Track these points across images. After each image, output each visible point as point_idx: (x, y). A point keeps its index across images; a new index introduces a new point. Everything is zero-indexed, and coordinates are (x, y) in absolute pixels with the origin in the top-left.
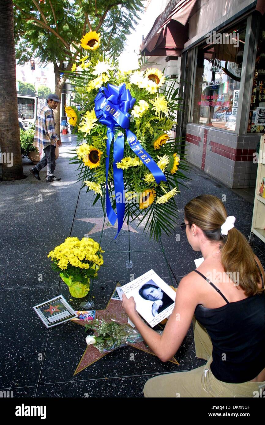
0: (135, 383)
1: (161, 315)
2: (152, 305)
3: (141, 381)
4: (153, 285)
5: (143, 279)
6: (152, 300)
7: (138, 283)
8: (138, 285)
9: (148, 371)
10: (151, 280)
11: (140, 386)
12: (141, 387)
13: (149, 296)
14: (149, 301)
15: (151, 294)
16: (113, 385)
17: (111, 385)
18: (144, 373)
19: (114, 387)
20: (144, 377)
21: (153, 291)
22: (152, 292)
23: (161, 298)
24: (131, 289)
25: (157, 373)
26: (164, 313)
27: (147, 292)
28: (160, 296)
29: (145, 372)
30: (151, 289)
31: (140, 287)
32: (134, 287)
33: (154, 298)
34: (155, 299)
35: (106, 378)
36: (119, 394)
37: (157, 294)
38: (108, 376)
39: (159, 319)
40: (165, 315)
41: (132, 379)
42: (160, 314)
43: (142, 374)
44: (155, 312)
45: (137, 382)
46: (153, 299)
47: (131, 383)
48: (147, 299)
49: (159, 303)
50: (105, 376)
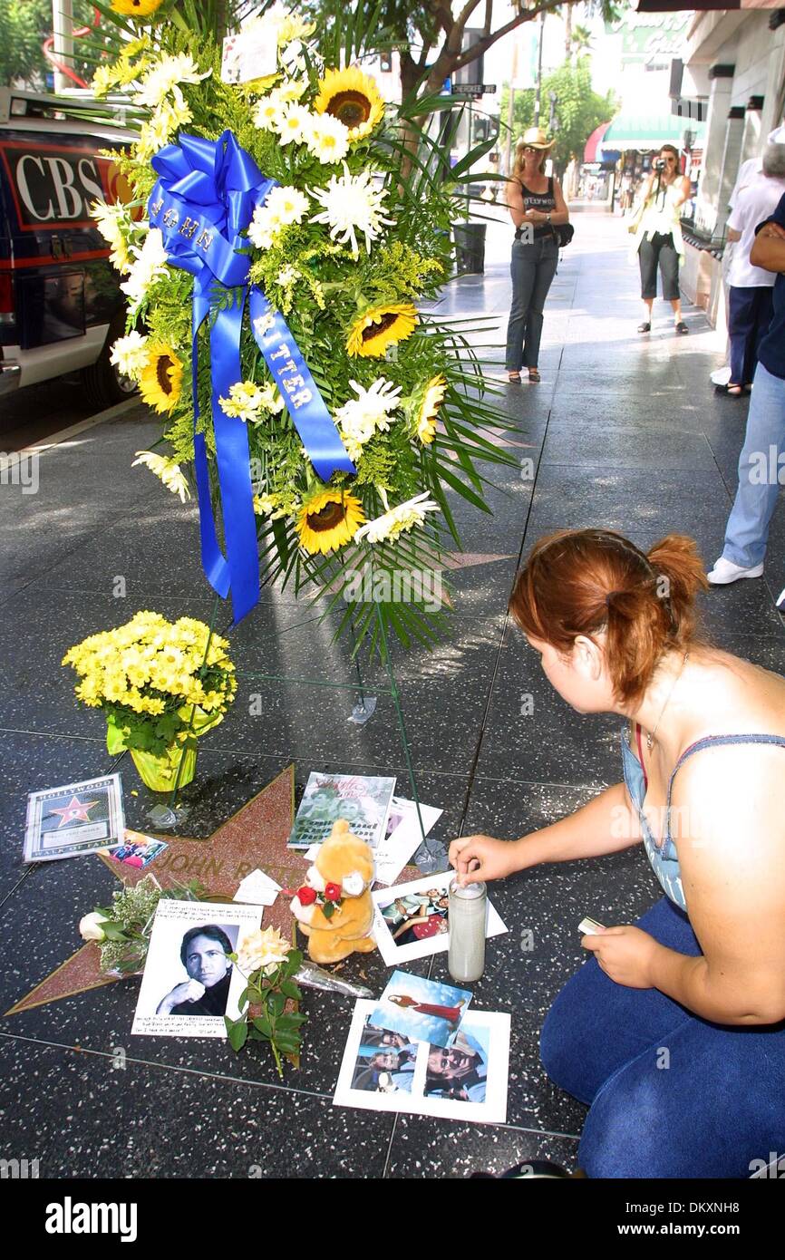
0: (140, 1087)
1: (170, 1022)
2: (180, 984)
3: (161, 1085)
4: (228, 941)
5: (225, 913)
6: (190, 973)
7: (204, 912)
8: (202, 917)
9: (198, 1060)
10: (236, 929)
11: (150, 1099)
12: (151, 1103)
13: (195, 958)
14: (184, 968)
15: (204, 956)
16: (83, 1074)
17: (77, 1072)
18: (184, 1064)
19: (81, 1081)
20: (177, 1076)
21: (213, 954)
22: (211, 953)
23: (211, 983)
24: (179, 914)
25: (220, 1074)
26: (179, 1022)
27: (204, 945)
28: (214, 977)
29: (189, 1060)
30: (216, 945)
31: (201, 924)
32: (188, 916)
33: (200, 969)
34: (198, 976)
35: (78, 1048)
36: (80, 1105)
37: (214, 967)
38: (84, 1045)
39: (158, 1028)
40: (179, 1027)
41: (140, 1071)
42: (173, 1016)
43: (176, 1063)
44: (169, 1005)
45: (148, 1085)
46: (195, 970)
47: (133, 1083)
48: (185, 963)
49: (196, 991)
50: (81, 1040)
